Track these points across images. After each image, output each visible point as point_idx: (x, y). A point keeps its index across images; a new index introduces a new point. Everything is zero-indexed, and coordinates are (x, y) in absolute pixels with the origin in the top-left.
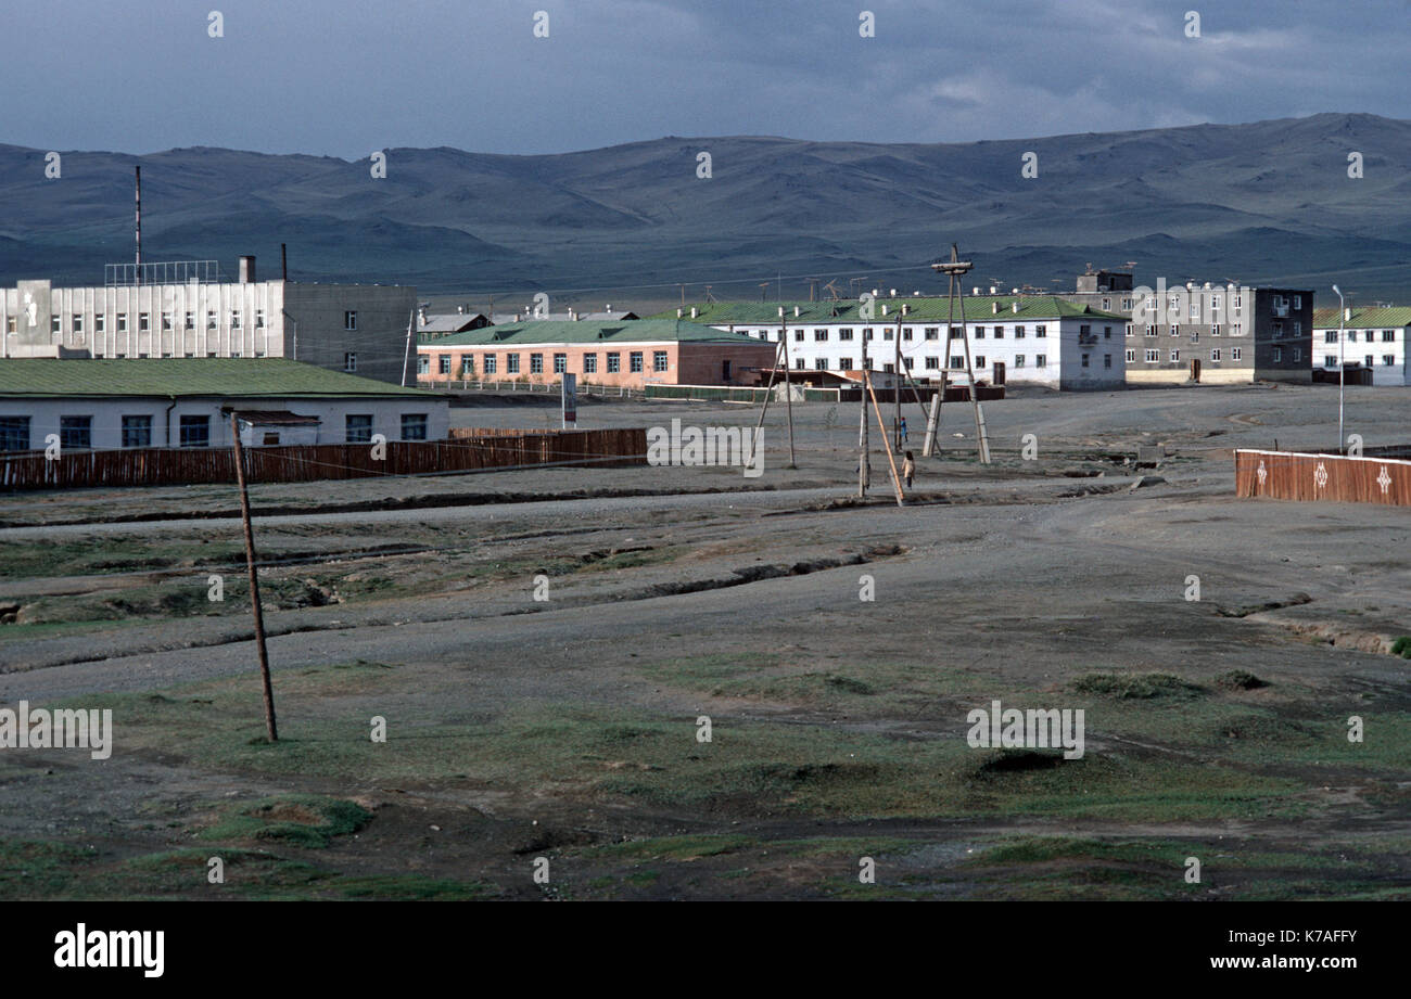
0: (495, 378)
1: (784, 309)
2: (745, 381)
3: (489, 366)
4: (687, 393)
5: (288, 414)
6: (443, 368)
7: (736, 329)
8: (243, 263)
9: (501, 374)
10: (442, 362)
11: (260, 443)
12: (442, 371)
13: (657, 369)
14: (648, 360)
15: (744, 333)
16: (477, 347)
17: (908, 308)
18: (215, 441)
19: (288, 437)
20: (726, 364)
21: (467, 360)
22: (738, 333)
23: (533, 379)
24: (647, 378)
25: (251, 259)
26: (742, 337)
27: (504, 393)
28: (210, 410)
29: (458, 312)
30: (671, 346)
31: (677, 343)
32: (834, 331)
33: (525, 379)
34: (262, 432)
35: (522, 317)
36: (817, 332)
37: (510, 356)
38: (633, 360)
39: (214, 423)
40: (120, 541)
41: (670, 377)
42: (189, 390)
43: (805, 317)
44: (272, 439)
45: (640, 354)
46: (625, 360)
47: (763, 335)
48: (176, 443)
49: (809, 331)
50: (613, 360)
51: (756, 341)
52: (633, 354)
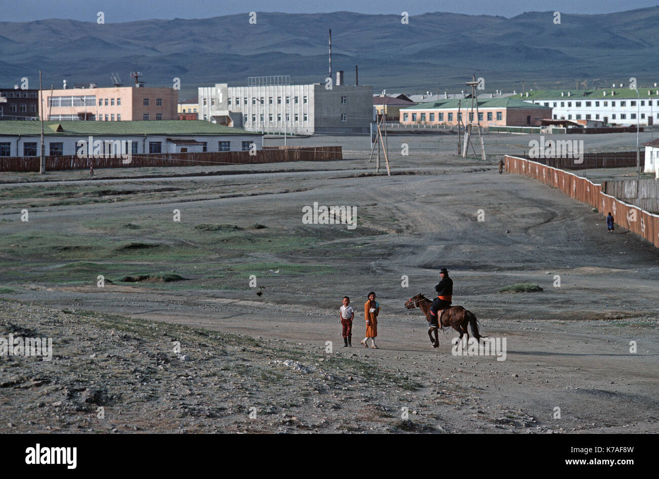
0: (434, 123)
1: (564, 93)
2: (537, 124)
3: (431, 118)
4: (511, 130)
5: (194, 141)
6: (414, 119)
7: (535, 102)
8: (338, 74)
9: (436, 121)
10: (413, 116)
11: (179, 152)
12: (413, 120)
13: (498, 119)
14: (494, 116)
15: (538, 104)
16: (427, 110)
17: (614, 93)
18: (163, 151)
19: (191, 149)
20: (529, 118)
21: (423, 115)
22: (536, 103)
23: (448, 123)
24: (494, 123)
25: (341, 72)
26: (537, 105)
27: (433, 130)
28: (162, 140)
29: (461, 93)
30: (504, 110)
31: (506, 108)
32: (583, 102)
33: (445, 124)
34: (180, 148)
35: (494, 95)
36: (577, 103)
37: (440, 114)
38: (488, 116)
39: (163, 144)
40: (68, 186)
41: (503, 123)
42: (154, 132)
43: (573, 96)
44: (184, 150)
45: (491, 113)
46: (485, 116)
47: (547, 104)
48: (147, 151)
49: (574, 102)
50: (480, 115)
51: (543, 107)
52: (488, 113)
